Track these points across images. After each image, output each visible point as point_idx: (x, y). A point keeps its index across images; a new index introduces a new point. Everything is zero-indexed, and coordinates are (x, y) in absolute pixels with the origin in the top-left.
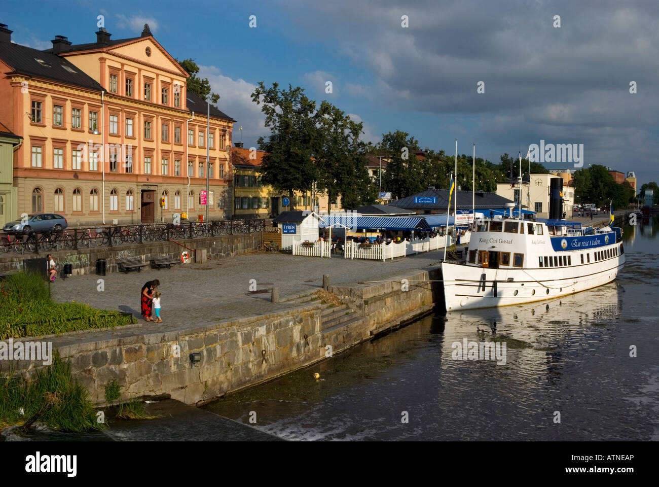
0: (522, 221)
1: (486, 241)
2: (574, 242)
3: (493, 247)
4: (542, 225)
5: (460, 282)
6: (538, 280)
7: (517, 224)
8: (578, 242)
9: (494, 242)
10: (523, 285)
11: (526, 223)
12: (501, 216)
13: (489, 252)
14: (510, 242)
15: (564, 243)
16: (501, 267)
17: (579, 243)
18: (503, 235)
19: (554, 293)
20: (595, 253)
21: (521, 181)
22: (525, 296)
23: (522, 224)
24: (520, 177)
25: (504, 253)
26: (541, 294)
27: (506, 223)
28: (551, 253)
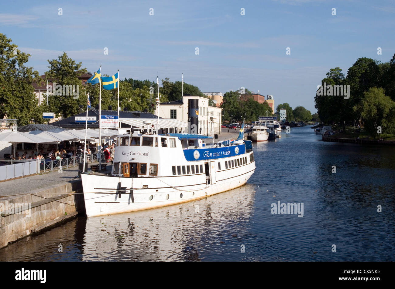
0: (157, 136)
1: (127, 154)
2: (206, 153)
3: (133, 159)
4: (175, 139)
5: (101, 191)
6: (173, 186)
7: (152, 138)
8: (209, 153)
9: (134, 154)
10: (157, 191)
11: (160, 137)
12: (139, 132)
13: (130, 163)
14: (147, 154)
15: (197, 154)
16: (139, 176)
17: (211, 154)
18: (141, 148)
19: (188, 196)
20: (226, 162)
21: (159, 101)
22: (160, 200)
23: (157, 138)
24: (158, 98)
25: (142, 164)
26: (175, 198)
27: (144, 138)
28: (184, 162)
